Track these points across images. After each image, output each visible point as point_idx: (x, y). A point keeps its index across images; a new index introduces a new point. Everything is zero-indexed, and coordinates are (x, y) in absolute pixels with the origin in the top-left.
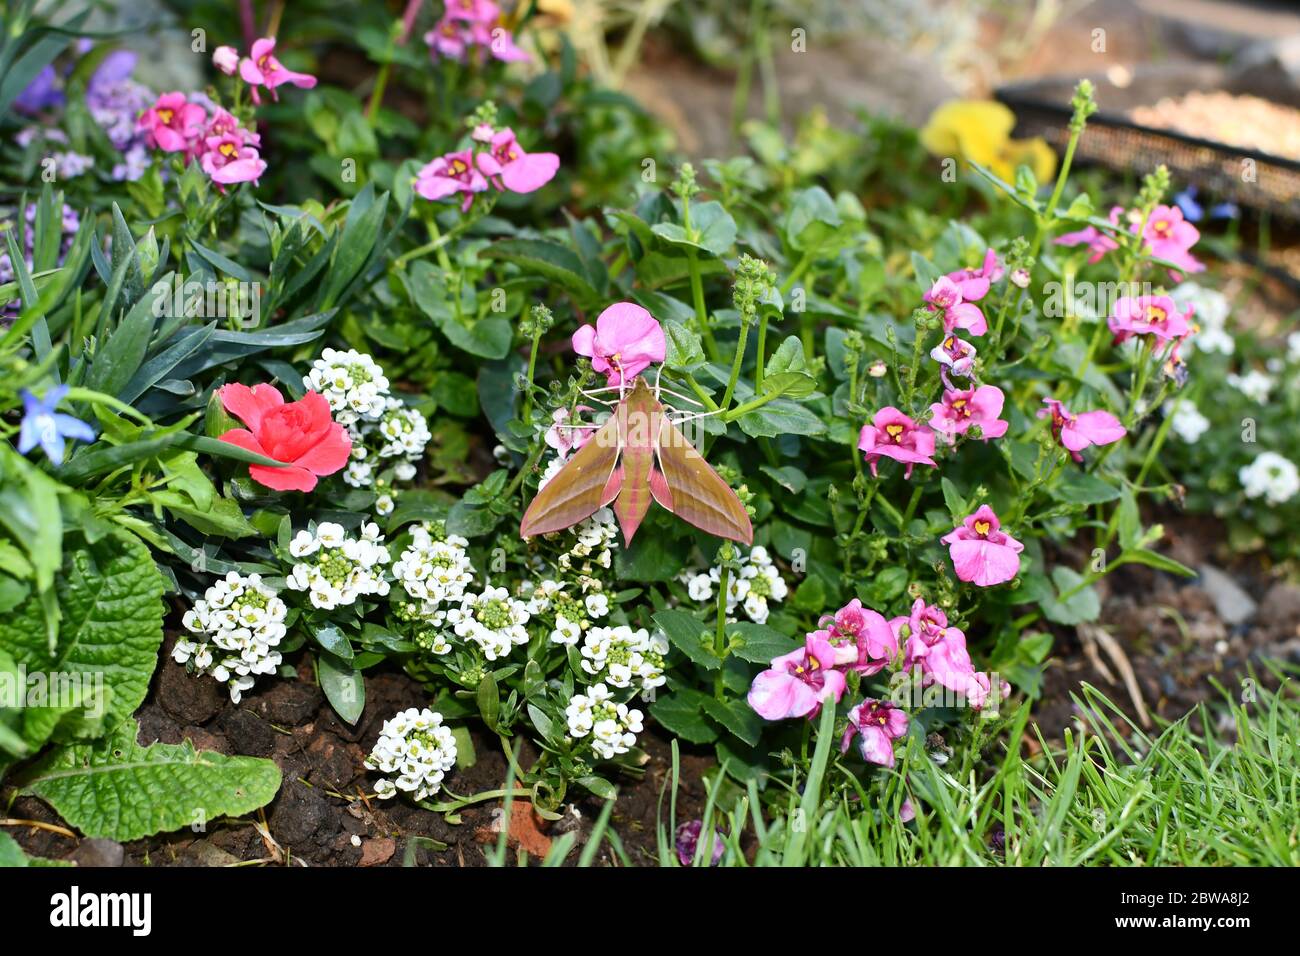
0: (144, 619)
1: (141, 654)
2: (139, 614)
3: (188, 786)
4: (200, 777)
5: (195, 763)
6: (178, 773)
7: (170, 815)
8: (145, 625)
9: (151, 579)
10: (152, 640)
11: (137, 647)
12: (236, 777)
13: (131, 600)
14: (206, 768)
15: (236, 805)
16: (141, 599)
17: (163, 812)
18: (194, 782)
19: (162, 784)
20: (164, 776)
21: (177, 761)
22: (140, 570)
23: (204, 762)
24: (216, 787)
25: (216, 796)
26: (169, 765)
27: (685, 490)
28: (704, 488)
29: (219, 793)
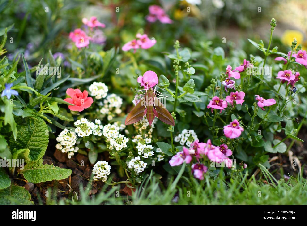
0: (44, 137)
1: (44, 145)
2: (43, 136)
3: (50, 173)
4: (53, 172)
5: (53, 169)
6: (49, 170)
7: (45, 179)
8: (44, 138)
9: (45, 129)
10: (46, 142)
11: (42, 143)
12: (61, 172)
13: (40, 133)
14: (55, 170)
15: (59, 178)
16: (43, 133)
17: (44, 178)
18: (52, 172)
19: (45, 172)
20: (46, 171)
21: (50, 168)
22: (43, 126)
23: (55, 169)
24: (56, 174)
25: (55, 176)
26: (48, 169)
27: (160, 113)
28: (164, 113)
29: (56, 175)
